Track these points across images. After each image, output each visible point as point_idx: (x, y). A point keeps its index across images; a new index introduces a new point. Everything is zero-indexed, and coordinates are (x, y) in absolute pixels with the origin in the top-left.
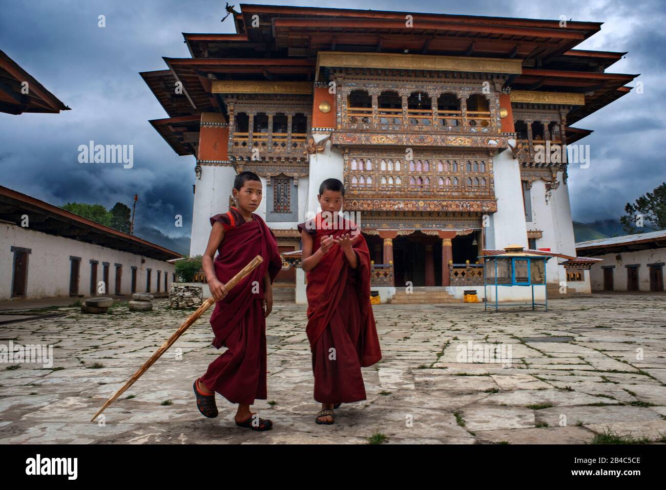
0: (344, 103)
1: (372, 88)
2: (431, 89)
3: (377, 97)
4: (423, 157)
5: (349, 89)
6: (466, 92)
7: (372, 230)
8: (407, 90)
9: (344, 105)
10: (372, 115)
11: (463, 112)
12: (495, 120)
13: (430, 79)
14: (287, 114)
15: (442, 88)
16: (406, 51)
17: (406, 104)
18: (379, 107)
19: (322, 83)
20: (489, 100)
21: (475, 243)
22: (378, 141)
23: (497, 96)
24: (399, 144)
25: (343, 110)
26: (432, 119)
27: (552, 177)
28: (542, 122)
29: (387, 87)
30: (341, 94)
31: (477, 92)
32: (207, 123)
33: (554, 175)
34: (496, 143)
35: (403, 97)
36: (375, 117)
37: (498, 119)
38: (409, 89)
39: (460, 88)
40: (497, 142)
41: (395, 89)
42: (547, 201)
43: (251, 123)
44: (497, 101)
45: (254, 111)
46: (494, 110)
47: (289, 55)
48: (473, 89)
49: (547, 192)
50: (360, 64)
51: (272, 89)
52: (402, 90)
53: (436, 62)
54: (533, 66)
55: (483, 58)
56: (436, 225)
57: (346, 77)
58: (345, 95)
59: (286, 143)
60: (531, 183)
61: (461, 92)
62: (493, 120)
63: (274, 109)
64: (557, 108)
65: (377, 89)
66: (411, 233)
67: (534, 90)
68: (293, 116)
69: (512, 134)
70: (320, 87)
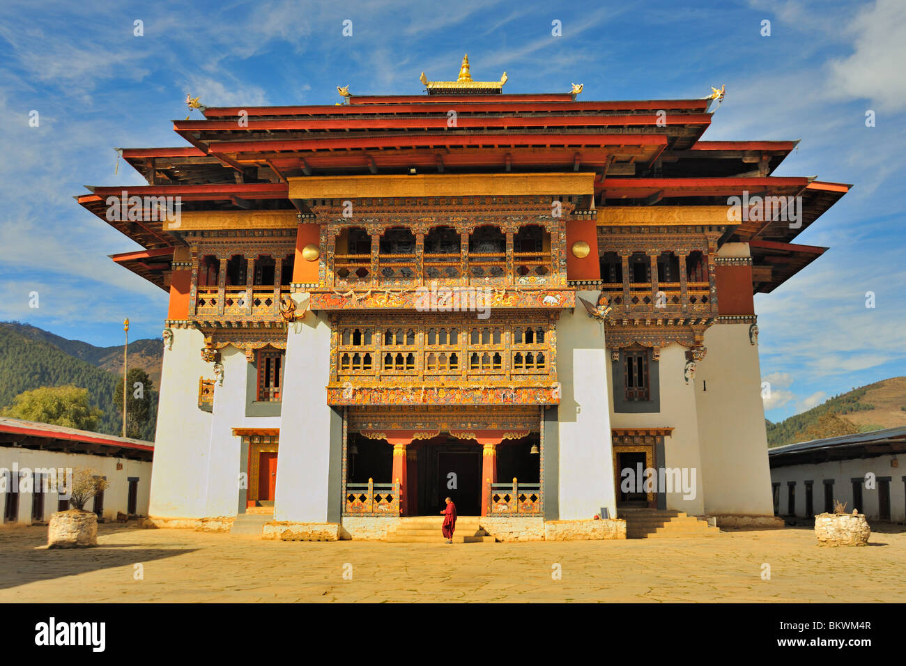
0: (330, 248)
1: (372, 225)
2: (458, 222)
3: (378, 237)
4: (448, 323)
5: (339, 227)
6: (513, 223)
7: (376, 432)
8: (424, 225)
9: (329, 252)
10: (370, 265)
11: (509, 254)
12: (558, 264)
13: (457, 207)
14: (274, 256)
15: (476, 219)
16: (413, 170)
17: (421, 246)
18: (380, 253)
19: (307, 216)
20: (550, 234)
21: (534, 450)
22: (376, 303)
23: (562, 227)
24: (406, 307)
25: (328, 258)
26: (460, 266)
27: (694, 340)
28: (675, 253)
29: (394, 222)
30: (326, 236)
31: (531, 222)
32: (182, 264)
33: (697, 338)
34: (556, 301)
35: (417, 236)
36: (375, 267)
37: (562, 263)
38: (427, 222)
39: (505, 218)
40: (556, 298)
41: (406, 225)
42: (687, 379)
43: (222, 272)
44: (563, 235)
45: (227, 254)
46: (557, 249)
47: (259, 178)
48: (526, 218)
49: (687, 363)
50: (348, 192)
51: (248, 222)
52: (416, 225)
53: (461, 184)
54: (634, 174)
55: (532, 174)
56: (473, 423)
57: (333, 210)
58: (332, 237)
59: (273, 300)
60: (658, 351)
61: (506, 223)
62: (555, 265)
63: (256, 249)
64: (699, 229)
65: (379, 225)
66: (433, 436)
67: (654, 205)
68: (282, 260)
69: (595, 283)
70: (304, 223)
